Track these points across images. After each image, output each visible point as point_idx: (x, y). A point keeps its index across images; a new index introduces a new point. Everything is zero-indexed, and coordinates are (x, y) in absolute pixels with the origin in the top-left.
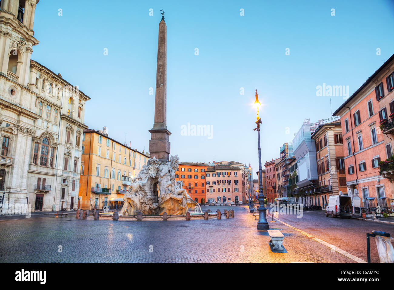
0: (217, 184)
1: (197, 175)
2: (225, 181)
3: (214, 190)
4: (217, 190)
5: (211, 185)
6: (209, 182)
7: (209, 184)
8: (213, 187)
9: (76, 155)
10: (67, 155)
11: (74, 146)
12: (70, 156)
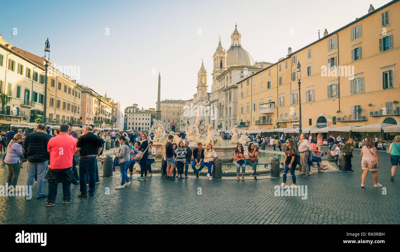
9: (230, 106)
10: (226, 108)
11: (228, 102)
12: (227, 108)
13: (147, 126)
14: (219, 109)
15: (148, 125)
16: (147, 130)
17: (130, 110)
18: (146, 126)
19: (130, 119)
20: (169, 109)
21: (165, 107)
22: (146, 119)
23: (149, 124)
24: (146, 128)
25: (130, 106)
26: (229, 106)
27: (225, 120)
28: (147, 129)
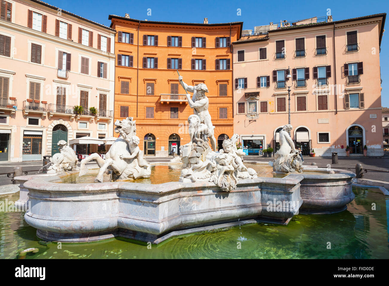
0: (273, 85)
1: (204, 58)
2: (307, 70)
3: (264, 107)
4: (272, 106)
5: (252, 87)
6: (245, 80)
7: (245, 86)
8: (257, 94)
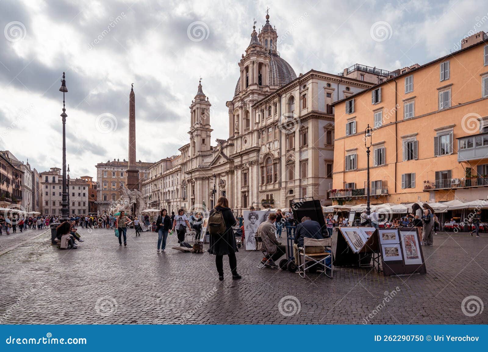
9: (304, 158)
10: (290, 164)
11: (297, 149)
12: (294, 163)
13: (82, 207)
14: (262, 167)
15: (84, 205)
16: (82, 214)
17: (47, 178)
18: (80, 208)
19: (49, 194)
20: (122, 177)
21: (114, 173)
22: (79, 194)
23: (84, 203)
24: (79, 210)
25: (46, 172)
26: (300, 156)
27: (285, 188)
28: (82, 212)
